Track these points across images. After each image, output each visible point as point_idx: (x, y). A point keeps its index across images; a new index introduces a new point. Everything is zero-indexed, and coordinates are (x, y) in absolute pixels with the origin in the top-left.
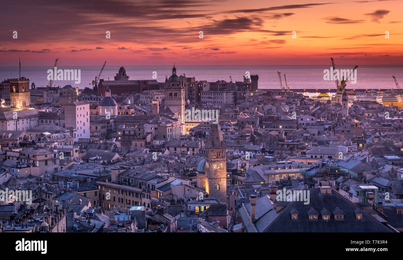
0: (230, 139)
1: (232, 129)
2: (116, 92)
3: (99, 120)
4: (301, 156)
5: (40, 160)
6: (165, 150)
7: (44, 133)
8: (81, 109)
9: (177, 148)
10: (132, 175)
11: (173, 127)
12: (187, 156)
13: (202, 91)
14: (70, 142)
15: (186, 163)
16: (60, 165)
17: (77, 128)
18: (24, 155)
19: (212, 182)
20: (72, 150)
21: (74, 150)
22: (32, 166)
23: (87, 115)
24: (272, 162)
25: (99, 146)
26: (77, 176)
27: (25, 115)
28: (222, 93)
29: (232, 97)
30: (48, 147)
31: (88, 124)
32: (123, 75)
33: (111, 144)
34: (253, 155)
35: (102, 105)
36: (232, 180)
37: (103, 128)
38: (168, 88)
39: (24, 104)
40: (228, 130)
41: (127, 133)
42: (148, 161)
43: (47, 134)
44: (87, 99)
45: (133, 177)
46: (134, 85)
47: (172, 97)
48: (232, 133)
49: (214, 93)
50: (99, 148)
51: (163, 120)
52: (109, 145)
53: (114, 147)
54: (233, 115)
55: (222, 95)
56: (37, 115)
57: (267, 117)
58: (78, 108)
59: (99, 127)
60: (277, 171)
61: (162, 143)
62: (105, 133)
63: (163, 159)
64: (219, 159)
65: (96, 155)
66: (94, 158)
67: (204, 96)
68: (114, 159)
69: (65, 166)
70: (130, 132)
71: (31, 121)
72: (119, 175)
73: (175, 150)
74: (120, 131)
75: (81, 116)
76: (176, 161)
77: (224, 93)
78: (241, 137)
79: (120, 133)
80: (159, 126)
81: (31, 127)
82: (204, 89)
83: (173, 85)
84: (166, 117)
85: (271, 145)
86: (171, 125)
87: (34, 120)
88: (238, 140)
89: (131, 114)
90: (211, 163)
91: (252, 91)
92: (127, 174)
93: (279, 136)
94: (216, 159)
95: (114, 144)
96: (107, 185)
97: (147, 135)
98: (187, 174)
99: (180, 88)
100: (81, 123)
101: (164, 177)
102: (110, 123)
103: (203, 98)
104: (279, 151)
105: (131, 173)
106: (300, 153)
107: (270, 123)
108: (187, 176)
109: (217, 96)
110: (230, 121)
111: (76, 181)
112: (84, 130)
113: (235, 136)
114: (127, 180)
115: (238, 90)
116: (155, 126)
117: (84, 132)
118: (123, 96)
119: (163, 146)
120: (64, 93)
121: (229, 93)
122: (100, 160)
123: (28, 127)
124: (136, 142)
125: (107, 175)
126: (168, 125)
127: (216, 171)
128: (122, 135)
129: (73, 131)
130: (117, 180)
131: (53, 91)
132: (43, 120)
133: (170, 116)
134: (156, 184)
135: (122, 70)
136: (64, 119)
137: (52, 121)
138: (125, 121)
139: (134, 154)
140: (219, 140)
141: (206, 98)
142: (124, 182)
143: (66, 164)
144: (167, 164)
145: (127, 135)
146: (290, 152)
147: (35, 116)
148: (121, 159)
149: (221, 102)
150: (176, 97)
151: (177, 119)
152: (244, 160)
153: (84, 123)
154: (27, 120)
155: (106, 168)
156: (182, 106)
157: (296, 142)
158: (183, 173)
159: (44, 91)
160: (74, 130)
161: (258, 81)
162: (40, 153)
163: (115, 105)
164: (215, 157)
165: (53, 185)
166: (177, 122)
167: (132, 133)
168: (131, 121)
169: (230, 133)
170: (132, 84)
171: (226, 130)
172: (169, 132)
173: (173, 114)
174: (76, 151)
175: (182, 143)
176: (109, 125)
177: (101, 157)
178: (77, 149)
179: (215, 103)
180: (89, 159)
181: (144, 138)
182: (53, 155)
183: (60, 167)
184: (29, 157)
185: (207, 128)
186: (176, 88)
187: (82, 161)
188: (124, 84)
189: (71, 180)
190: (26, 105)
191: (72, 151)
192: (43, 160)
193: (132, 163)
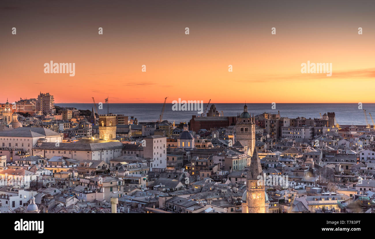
0: (290, 171)
1: (295, 162)
2: (205, 127)
3: (177, 152)
4: (352, 188)
5: (106, 186)
6: (226, 181)
7: (122, 163)
8: (158, 142)
9: (238, 179)
10: (176, 202)
11: (239, 159)
12: (244, 186)
13: (282, 127)
14: (145, 171)
15: (238, 192)
16: (124, 192)
17: (154, 159)
18: (93, 182)
19: (252, 211)
20: (140, 178)
21: (142, 178)
22: (97, 192)
23: (164, 147)
24: (318, 193)
25: (170, 176)
26: (130, 201)
27: (110, 146)
28: (301, 128)
29: (310, 133)
30: (114, 175)
31: (165, 156)
32: (214, 112)
33: (180, 174)
34: (305, 186)
35: (181, 139)
36: (279, 209)
37: (179, 159)
38: (240, 124)
39: (111, 137)
40: (291, 163)
41: (200, 164)
42: (205, 189)
43: (124, 163)
44: (178, 133)
45: (176, 204)
46: (224, 121)
47: (243, 132)
48: (294, 166)
49: (293, 128)
50: (170, 177)
51: (230, 152)
52: (178, 174)
53: (183, 176)
54: (301, 149)
55: (300, 130)
56: (120, 147)
57: (330, 152)
58: (155, 141)
59: (176, 158)
60: (320, 202)
61: (225, 174)
62: (181, 163)
63: (217, 188)
64: (258, 190)
65: (160, 183)
66: (158, 186)
67: (284, 131)
68: (177, 187)
69: (129, 192)
70: (202, 163)
71: (115, 152)
72: (166, 202)
73: (236, 180)
74: (194, 162)
75: (158, 148)
76: (229, 190)
77: (302, 128)
78: (300, 169)
79: (193, 164)
80: (226, 158)
81: (115, 157)
82: (285, 125)
83: (244, 121)
84: (234, 150)
85: (328, 178)
86: (237, 157)
87: (118, 151)
88: (297, 172)
89: (208, 147)
90: (251, 193)
91: (329, 127)
92: (172, 201)
93: (336, 169)
94: (255, 190)
95: (183, 174)
96: (154, 211)
97: (214, 166)
98: (234, 202)
99: (251, 124)
100: (158, 154)
101: (201, 204)
102: (187, 155)
103: (283, 133)
104: (332, 183)
105: (176, 200)
106: (352, 185)
107: (333, 157)
108: (235, 204)
109: (296, 131)
110: (298, 154)
111: (127, 206)
112: (161, 161)
113: (295, 168)
114: (172, 207)
115: (316, 126)
116: (222, 158)
117: (161, 163)
118: (211, 130)
119: (226, 177)
120: (161, 127)
121: (307, 129)
122: (163, 188)
123: (111, 158)
124: (204, 172)
125: (156, 201)
126: (233, 157)
127: (255, 200)
128: (196, 166)
129: (149, 162)
130: (164, 206)
131: (150, 126)
132: (126, 151)
133: (237, 149)
134: (193, 211)
135: (213, 107)
136: (143, 150)
137: (134, 152)
138: (200, 153)
139: (197, 183)
140: (258, 172)
141: (286, 133)
142: (169, 208)
143: (130, 191)
144: (219, 193)
145: (200, 166)
146: (343, 184)
147: (119, 148)
148: (184, 187)
149: (299, 137)
150: (247, 132)
151: (244, 152)
152: (291, 190)
153: (161, 154)
154: (111, 151)
155: (157, 195)
156: (253, 140)
157: (351, 175)
158: (231, 201)
159: (143, 126)
160: (151, 160)
161: (335, 118)
162: (106, 180)
163: (192, 139)
164: (254, 187)
165: (102, 210)
166: (243, 155)
167: (204, 164)
168: (205, 153)
169: (292, 166)
170: (221, 119)
171: (289, 162)
172: (234, 164)
173: (243, 147)
174: (144, 179)
175: (242, 174)
176: (185, 157)
177: (164, 185)
178: (145, 178)
179: (295, 137)
180: (154, 186)
181: (211, 169)
182: (118, 182)
183: (125, 193)
184: (97, 184)
185: (271, 161)
186: (247, 124)
187: (146, 189)
188: (214, 120)
189: (123, 205)
190: (113, 138)
191: (140, 180)
192: (109, 187)
193: (189, 191)
